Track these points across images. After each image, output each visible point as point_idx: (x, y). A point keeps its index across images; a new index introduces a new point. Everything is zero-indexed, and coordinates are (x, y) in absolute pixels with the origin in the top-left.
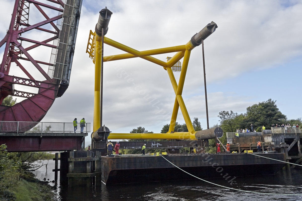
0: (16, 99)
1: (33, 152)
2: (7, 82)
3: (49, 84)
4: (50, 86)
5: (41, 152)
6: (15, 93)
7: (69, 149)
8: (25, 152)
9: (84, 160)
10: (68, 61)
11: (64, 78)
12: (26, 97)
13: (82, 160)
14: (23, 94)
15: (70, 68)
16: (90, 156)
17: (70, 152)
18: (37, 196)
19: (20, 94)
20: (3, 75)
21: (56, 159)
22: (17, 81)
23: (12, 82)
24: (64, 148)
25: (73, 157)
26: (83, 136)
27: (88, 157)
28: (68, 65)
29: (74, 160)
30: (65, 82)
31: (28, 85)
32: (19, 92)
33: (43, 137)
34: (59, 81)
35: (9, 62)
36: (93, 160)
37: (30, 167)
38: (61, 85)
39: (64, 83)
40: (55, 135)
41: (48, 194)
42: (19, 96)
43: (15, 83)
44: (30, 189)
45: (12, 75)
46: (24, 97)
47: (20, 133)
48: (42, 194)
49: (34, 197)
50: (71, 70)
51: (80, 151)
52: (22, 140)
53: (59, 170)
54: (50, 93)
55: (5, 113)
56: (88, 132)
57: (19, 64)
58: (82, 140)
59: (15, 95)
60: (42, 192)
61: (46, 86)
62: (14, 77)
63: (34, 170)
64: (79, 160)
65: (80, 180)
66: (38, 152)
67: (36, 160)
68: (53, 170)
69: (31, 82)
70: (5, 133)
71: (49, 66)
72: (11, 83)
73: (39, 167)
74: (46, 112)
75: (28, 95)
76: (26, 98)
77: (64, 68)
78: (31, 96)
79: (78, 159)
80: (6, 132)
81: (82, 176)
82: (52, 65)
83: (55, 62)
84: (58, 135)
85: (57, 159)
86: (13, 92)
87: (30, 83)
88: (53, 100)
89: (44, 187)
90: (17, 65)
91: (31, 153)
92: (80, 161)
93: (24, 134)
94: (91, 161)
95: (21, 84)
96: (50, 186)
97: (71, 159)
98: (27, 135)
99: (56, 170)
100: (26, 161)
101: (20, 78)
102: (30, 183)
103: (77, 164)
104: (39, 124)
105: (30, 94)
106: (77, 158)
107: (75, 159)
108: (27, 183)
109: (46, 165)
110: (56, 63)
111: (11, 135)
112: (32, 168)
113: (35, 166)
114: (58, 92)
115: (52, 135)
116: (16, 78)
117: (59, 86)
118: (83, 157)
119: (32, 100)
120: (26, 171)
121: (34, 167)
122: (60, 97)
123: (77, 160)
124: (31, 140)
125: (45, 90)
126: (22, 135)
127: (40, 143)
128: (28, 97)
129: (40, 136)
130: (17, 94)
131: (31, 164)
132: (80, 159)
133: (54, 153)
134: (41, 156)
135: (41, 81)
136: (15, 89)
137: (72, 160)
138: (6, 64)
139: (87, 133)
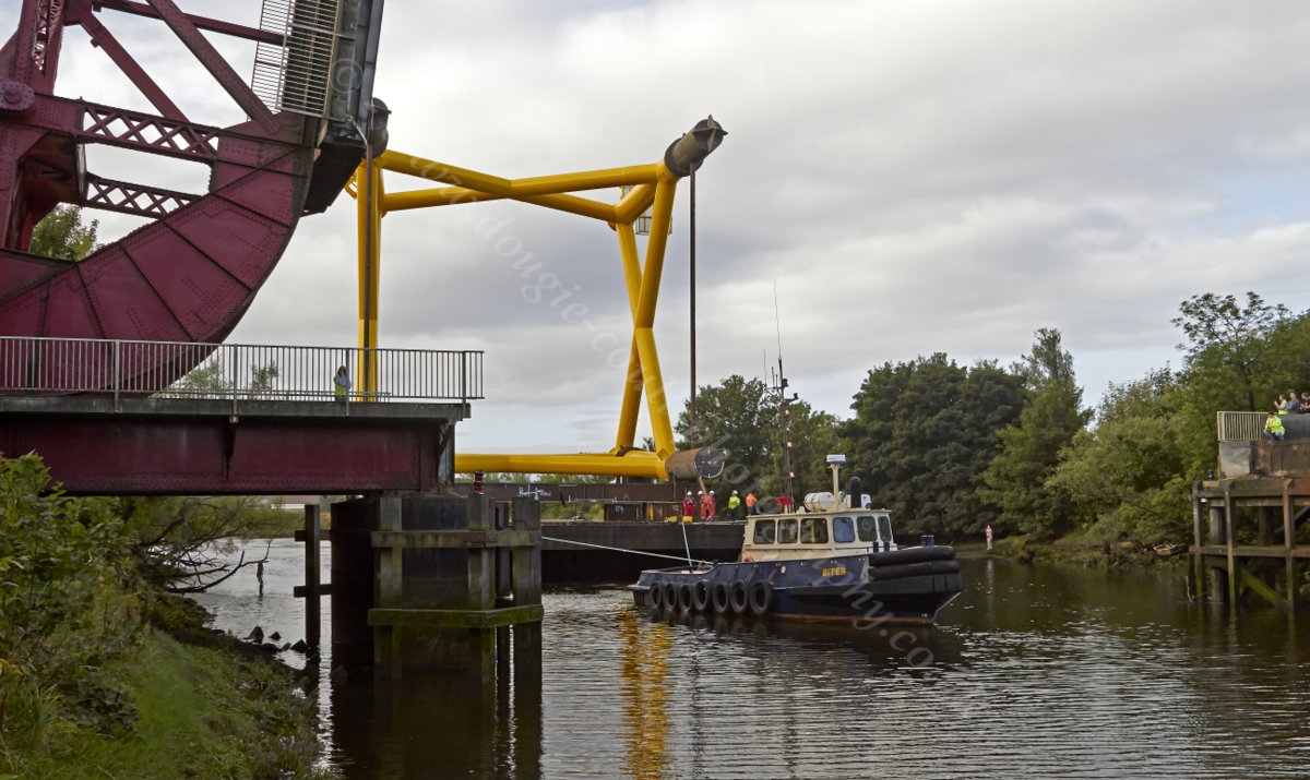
0: (95, 223)
1: (190, 499)
2: (50, 133)
3: (261, 141)
4: (270, 153)
5: (233, 499)
6: (92, 192)
7: (373, 487)
8: (153, 494)
9: (455, 543)
10: (358, 17)
11: (340, 110)
12: (147, 213)
13: (441, 543)
14: (130, 199)
15: (369, 57)
16: (485, 525)
17: (383, 502)
18: (228, 714)
19: (117, 196)
20: (27, 100)
21: (307, 536)
22: (101, 125)
23: (75, 132)
24: (348, 481)
25: (397, 527)
26: (445, 421)
27: (472, 525)
28: (357, 37)
29: (402, 542)
30: (345, 129)
31: (155, 149)
32: (113, 185)
33: (246, 422)
34: (311, 125)
35: (54, 23)
36: (500, 544)
37: (180, 575)
38: (324, 146)
39: (342, 134)
40: (304, 413)
41: (281, 705)
42: (109, 206)
43: (91, 138)
44: (195, 675)
45: (74, 96)
46: (136, 211)
47: (127, 400)
48: (254, 704)
49: (217, 715)
50: (373, 64)
51: (430, 495)
52: (141, 432)
53: (325, 590)
54: (268, 193)
55: (47, 298)
56: (470, 398)
57: (102, 38)
58: (441, 439)
59: (94, 204)
60: (252, 694)
61: (250, 155)
62: (82, 106)
63: (202, 590)
64: (429, 542)
65: (435, 641)
66: (214, 500)
67: (209, 537)
68: (298, 592)
69: (168, 130)
70: (54, 400)
71: (255, 42)
72: (70, 136)
73: (224, 574)
74: (251, 292)
75: (157, 204)
76: (151, 220)
77: (339, 55)
78: (170, 205)
79: (423, 537)
80: (59, 395)
81: (442, 625)
82: (275, 39)
83: (288, 25)
84: (317, 414)
85: (316, 533)
86: (81, 188)
87: (167, 137)
88: (286, 226)
89: (261, 670)
90: (95, 43)
91: (180, 499)
92: (434, 549)
93: (147, 406)
94: (489, 549)
95: (122, 142)
96: (288, 668)
97: (385, 536)
98: (166, 412)
99: (310, 591)
100: (157, 542)
101: (114, 113)
102: (189, 646)
103: (416, 563)
104: (222, 354)
105: (167, 194)
106: (417, 533)
107: (408, 537)
108: (178, 646)
109: (260, 564)
110: (294, 29)
111: (87, 410)
112: (189, 576)
113: (204, 568)
114: (308, 185)
115: (286, 414)
116: (96, 109)
117: (317, 153)
118: (450, 525)
119: (183, 230)
120: (165, 593)
121: (198, 574)
122: (319, 214)
123: (418, 544)
124: (183, 436)
125: (241, 173)
126: (140, 410)
127: (228, 452)
128: (156, 210)
129: (226, 418)
130: (103, 194)
131: (186, 558)
132: (434, 539)
133: (295, 506)
134: (230, 517)
135: (222, 126)
136: (90, 170)
137: (391, 541)
138: (42, 38)
139: (468, 405)
